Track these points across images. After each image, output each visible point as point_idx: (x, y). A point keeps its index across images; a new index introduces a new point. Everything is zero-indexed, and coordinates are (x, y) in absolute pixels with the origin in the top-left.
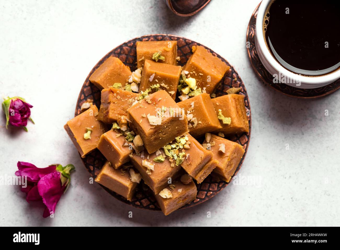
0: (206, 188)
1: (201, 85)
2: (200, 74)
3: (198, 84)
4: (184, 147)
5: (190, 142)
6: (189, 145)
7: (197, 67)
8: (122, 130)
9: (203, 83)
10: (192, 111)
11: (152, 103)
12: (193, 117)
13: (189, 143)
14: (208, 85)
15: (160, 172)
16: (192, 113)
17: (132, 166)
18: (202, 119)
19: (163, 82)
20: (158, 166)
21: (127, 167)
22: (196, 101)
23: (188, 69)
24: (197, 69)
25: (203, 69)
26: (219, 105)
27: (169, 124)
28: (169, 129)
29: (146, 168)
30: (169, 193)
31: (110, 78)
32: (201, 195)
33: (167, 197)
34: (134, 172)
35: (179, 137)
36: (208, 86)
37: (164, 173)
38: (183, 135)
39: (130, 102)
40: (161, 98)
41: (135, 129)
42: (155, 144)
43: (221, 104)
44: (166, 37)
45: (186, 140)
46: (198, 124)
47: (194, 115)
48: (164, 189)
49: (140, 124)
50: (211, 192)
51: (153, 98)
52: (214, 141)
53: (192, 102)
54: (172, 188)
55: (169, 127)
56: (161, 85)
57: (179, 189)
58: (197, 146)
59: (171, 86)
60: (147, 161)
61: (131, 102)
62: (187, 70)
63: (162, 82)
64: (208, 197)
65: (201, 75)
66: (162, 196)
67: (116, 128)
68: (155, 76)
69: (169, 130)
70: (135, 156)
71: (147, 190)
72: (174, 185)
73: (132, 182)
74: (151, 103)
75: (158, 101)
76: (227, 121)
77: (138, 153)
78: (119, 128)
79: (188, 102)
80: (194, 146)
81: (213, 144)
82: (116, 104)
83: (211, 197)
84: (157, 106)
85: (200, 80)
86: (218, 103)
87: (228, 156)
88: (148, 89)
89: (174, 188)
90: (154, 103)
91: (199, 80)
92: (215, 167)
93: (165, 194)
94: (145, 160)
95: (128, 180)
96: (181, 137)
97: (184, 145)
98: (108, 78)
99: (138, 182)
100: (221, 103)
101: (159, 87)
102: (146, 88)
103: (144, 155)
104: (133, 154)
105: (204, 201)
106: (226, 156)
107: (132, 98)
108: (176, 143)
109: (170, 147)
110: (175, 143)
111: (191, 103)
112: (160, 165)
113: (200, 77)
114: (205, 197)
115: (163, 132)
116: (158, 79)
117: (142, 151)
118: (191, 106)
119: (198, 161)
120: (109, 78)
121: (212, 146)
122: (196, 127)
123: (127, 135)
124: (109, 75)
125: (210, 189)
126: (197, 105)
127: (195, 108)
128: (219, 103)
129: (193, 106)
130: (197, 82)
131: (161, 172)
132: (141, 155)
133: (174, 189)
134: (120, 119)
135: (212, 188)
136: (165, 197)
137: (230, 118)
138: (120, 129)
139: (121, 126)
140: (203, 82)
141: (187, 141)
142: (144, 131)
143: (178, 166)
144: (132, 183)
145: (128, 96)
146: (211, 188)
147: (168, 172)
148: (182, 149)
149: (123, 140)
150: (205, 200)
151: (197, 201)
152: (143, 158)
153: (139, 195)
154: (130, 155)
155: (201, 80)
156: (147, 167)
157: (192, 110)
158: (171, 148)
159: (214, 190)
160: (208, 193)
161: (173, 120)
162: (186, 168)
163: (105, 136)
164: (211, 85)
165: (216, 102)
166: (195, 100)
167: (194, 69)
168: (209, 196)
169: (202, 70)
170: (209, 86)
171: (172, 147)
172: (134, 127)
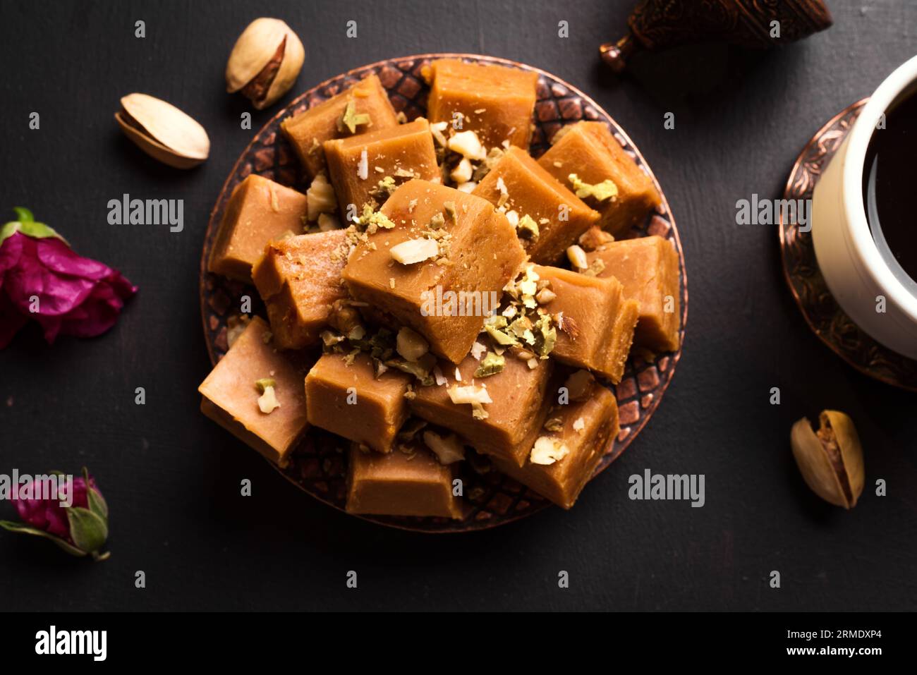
0: (631, 391)
1: (493, 139)
2: (478, 112)
3: (485, 140)
4: (537, 301)
5: (548, 281)
6: (549, 287)
7: (460, 100)
8: (354, 340)
9: (495, 131)
10: (507, 205)
11: (399, 224)
12: (520, 217)
13: (546, 282)
14: (510, 130)
15: (509, 396)
16: (512, 208)
17: (425, 424)
18: (545, 212)
19: (398, 166)
20: (495, 385)
21: (413, 433)
22: (505, 174)
23: (441, 116)
24: (465, 106)
25: (479, 95)
26: (564, 166)
27: (472, 255)
28: (478, 268)
29: (469, 407)
30: (557, 445)
31: (255, 231)
32: (627, 414)
33: (555, 457)
34: (439, 437)
35: (512, 282)
36: (511, 132)
37: (519, 397)
38: (518, 274)
39: (339, 256)
40: (414, 199)
41: (387, 320)
42: (458, 327)
43: (568, 161)
44: (347, 80)
45: (534, 282)
46: (541, 227)
47: (517, 210)
48: (535, 441)
49: (395, 292)
50: (650, 396)
51: (394, 211)
52: (597, 259)
53: (495, 181)
54: (557, 428)
55: (475, 262)
56: (396, 174)
57: (573, 422)
58: (569, 282)
59: (422, 165)
60: (459, 386)
61: (341, 256)
62: (439, 121)
63: (395, 167)
64: (647, 411)
65: (482, 113)
66: (542, 463)
67: (332, 342)
68: (369, 159)
69: (479, 271)
70: (420, 391)
71: (487, 470)
72: (557, 420)
73: (444, 465)
74: (395, 227)
75: (411, 210)
76: (605, 191)
77: (426, 378)
78: (343, 337)
79: (485, 187)
80: (561, 286)
81: (600, 266)
82: (304, 279)
83: (653, 407)
84: (413, 224)
85: (483, 128)
86: (557, 161)
87: (652, 279)
88: (366, 205)
89: (561, 425)
90: (404, 222)
91: (482, 130)
92: (638, 321)
93: (545, 452)
94: (453, 388)
95: (433, 466)
96: (517, 280)
97: (534, 297)
98: (252, 235)
99: (460, 457)
100: (564, 157)
101: (394, 181)
102: (361, 204)
103: (444, 375)
104: (413, 387)
105: (642, 427)
106: (648, 280)
107: (339, 246)
108: (511, 302)
109: (502, 321)
110: (510, 304)
111: (496, 186)
112: (498, 381)
113: (481, 120)
114: (641, 415)
115: (467, 285)
116: (380, 163)
117: (433, 369)
118: (499, 192)
119: (595, 319)
120: (254, 234)
121: (599, 272)
122: (541, 238)
123: (373, 346)
124: (251, 225)
125: (643, 389)
126: (515, 182)
127: (511, 191)
128: (560, 161)
129: (504, 191)
130: (480, 136)
131: (512, 398)
132: (435, 380)
133: (562, 428)
134: (333, 315)
135: (644, 384)
136: (549, 462)
137: (608, 182)
138: (346, 340)
139: (347, 332)
140: (493, 129)
141: (537, 283)
142: (414, 304)
143: (548, 357)
144: (445, 468)
145: (326, 246)
146: (643, 386)
147: (531, 388)
148: (536, 308)
149: (368, 364)
150: (644, 423)
151: (626, 434)
152: (444, 384)
153: (476, 490)
154: (406, 395)
155: (487, 125)
156: (468, 402)
157: (509, 201)
158: (506, 320)
159: (653, 386)
160: (643, 402)
161: (475, 237)
162: (571, 352)
163: (314, 376)
164: (517, 128)
165: (553, 163)
166: (500, 173)
167: (457, 107)
168: (648, 408)
169: (476, 99)
170: (514, 133)
171: (507, 318)
172: (381, 314)
